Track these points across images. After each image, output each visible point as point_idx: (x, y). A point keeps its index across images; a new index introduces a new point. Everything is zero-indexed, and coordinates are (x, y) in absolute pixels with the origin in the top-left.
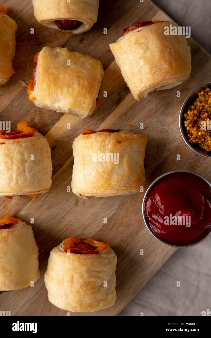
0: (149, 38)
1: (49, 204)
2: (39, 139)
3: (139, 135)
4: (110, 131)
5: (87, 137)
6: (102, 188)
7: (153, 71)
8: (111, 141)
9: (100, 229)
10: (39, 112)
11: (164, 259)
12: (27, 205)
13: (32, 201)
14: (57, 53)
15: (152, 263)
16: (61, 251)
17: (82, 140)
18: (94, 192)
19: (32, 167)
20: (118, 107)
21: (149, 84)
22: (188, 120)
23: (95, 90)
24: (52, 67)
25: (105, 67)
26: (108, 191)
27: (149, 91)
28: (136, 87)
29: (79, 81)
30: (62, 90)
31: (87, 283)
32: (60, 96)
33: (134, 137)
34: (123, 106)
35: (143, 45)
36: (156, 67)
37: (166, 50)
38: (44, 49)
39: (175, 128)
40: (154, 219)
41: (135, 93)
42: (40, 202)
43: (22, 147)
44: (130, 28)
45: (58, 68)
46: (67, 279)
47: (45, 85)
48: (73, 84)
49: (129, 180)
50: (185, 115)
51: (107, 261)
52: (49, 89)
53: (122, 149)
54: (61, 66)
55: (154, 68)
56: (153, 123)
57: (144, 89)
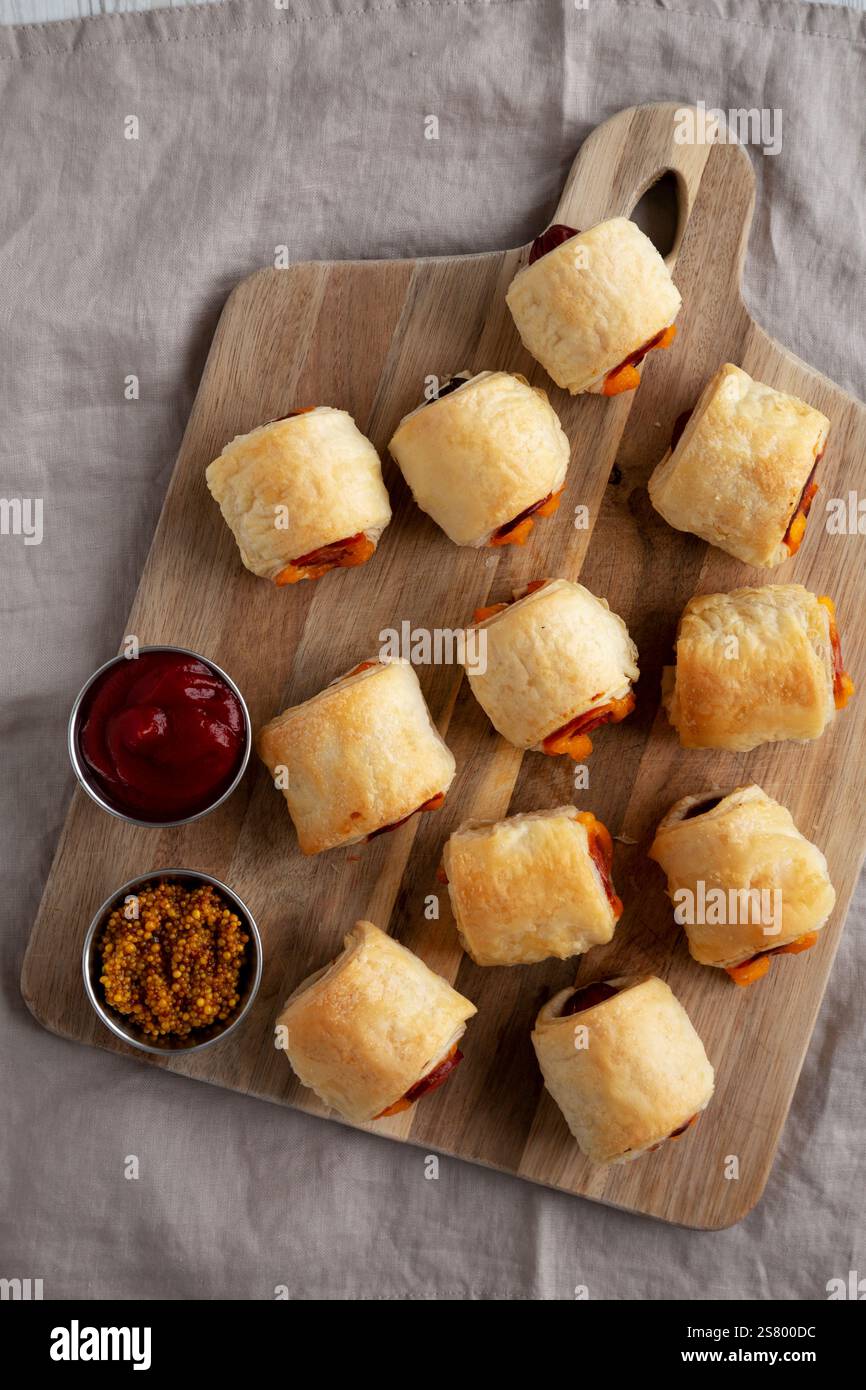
0: (398, 1060)
1: (445, 606)
2: (528, 740)
3: (323, 849)
4: (388, 829)
5: (427, 793)
6: (345, 702)
7: (357, 995)
8: (374, 810)
9: (310, 604)
10: (563, 794)
11: (142, 605)
12: (492, 581)
13: (487, 595)
14: (577, 939)
15: (162, 585)
16: (371, 528)
17: (437, 782)
18: (358, 688)
19: (512, 677)
20: (398, 886)
21: (352, 965)
22: (236, 931)
23: (459, 899)
24: (570, 903)
25: (467, 959)
26: (330, 703)
27: (346, 952)
28: (378, 947)
29: (498, 901)
30: (526, 866)
31: (283, 495)
32: (526, 852)
33: (331, 841)
34: (388, 896)
35: (404, 1039)
36: (356, 1006)
37: (351, 1051)
38: (609, 935)
39: (253, 899)
40: (207, 687)
41: (373, 934)
42: (467, 601)
43: (552, 709)
44: (450, 1064)
45: (556, 908)
46: (330, 484)
47: (566, 859)
48: (508, 890)
49: (297, 746)
50: (246, 938)
51: (265, 555)
52: (553, 856)
53: (342, 805)
54: (552, 915)
55: (358, 1003)
56: (304, 889)
57: (358, 952)
